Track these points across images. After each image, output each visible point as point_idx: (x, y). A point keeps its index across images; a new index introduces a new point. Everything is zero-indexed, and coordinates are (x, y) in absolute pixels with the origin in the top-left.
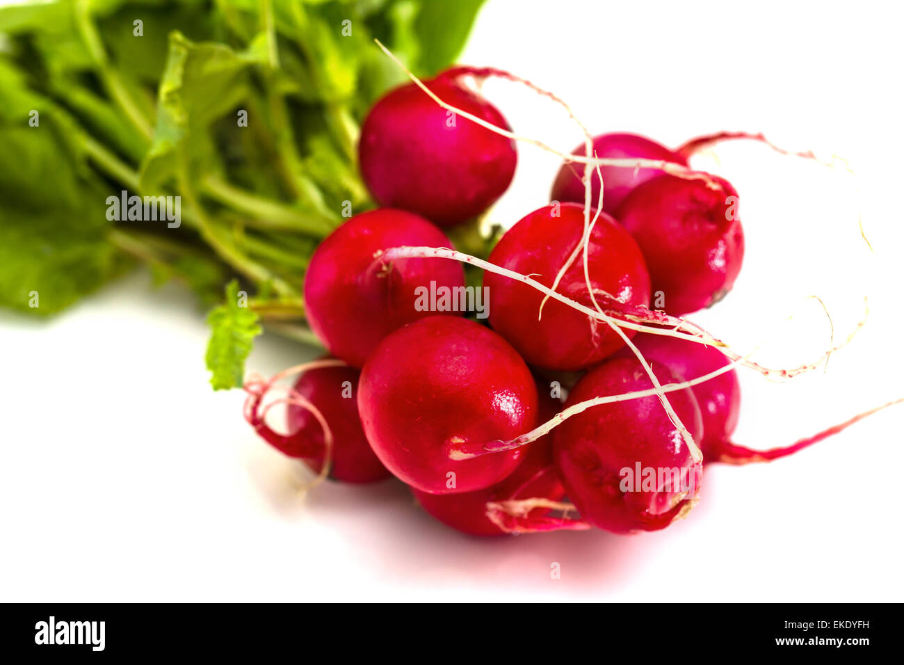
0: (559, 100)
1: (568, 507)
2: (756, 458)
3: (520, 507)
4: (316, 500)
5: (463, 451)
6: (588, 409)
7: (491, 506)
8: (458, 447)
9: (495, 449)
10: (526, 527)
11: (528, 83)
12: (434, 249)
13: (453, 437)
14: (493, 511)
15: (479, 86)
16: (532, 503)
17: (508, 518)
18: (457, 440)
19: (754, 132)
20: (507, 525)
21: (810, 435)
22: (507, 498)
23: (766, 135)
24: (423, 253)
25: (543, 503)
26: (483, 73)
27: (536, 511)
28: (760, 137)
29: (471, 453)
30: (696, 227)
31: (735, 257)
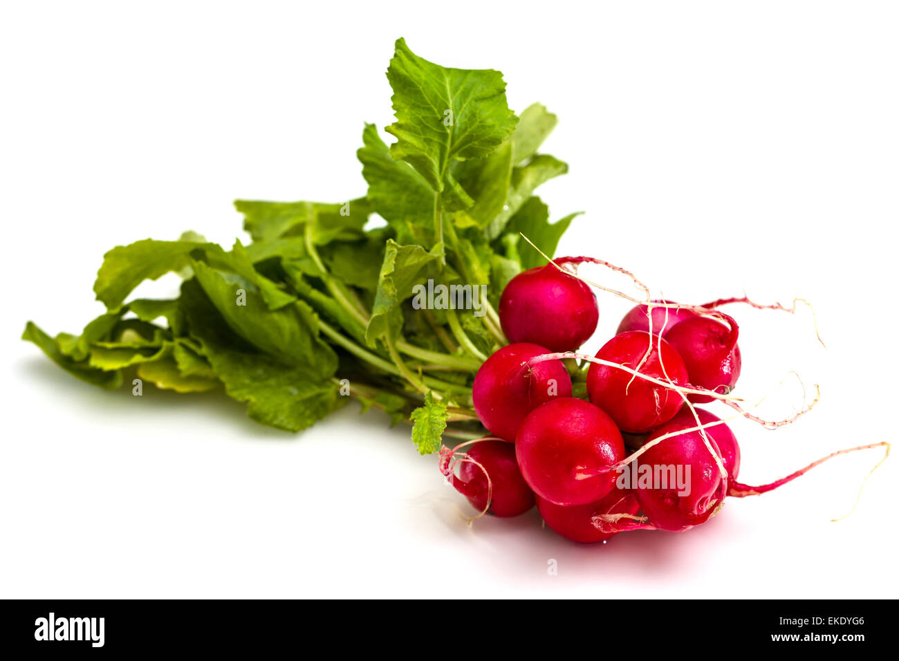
0: (627, 272)
1: (643, 519)
2: (752, 491)
3: (613, 518)
4: (479, 527)
5: (584, 473)
6: (661, 442)
7: (594, 518)
8: (580, 471)
9: (604, 471)
10: (618, 529)
11: (606, 264)
12: (562, 354)
13: (577, 466)
14: (596, 522)
15: (575, 268)
16: (619, 516)
17: (606, 525)
18: (579, 468)
19: (741, 296)
20: (605, 529)
21: (784, 476)
22: (605, 513)
23: (749, 298)
24: (555, 357)
25: (626, 515)
26: (578, 260)
27: (622, 520)
28: (745, 300)
29: (589, 474)
30: (713, 347)
31: (736, 365)
